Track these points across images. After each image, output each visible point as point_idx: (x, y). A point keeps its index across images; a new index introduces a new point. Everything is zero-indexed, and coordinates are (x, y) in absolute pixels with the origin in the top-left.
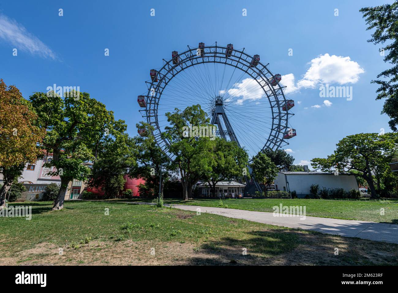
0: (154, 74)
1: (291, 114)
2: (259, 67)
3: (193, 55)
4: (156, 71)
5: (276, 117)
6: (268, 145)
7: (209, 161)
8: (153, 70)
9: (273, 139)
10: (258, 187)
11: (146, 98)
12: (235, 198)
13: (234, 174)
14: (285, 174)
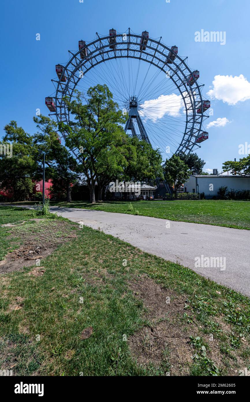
0: (60, 70)
1: (206, 116)
2: (177, 61)
3: (103, 46)
4: (62, 67)
5: (190, 120)
6: (180, 149)
7: (119, 160)
8: (59, 65)
9: (185, 143)
10: (168, 189)
11: (54, 100)
12: (146, 200)
13: (147, 175)
14: (196, 177)
